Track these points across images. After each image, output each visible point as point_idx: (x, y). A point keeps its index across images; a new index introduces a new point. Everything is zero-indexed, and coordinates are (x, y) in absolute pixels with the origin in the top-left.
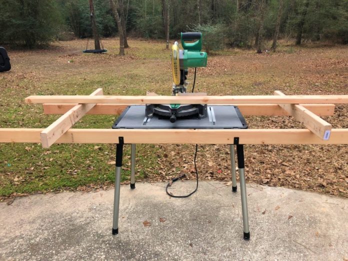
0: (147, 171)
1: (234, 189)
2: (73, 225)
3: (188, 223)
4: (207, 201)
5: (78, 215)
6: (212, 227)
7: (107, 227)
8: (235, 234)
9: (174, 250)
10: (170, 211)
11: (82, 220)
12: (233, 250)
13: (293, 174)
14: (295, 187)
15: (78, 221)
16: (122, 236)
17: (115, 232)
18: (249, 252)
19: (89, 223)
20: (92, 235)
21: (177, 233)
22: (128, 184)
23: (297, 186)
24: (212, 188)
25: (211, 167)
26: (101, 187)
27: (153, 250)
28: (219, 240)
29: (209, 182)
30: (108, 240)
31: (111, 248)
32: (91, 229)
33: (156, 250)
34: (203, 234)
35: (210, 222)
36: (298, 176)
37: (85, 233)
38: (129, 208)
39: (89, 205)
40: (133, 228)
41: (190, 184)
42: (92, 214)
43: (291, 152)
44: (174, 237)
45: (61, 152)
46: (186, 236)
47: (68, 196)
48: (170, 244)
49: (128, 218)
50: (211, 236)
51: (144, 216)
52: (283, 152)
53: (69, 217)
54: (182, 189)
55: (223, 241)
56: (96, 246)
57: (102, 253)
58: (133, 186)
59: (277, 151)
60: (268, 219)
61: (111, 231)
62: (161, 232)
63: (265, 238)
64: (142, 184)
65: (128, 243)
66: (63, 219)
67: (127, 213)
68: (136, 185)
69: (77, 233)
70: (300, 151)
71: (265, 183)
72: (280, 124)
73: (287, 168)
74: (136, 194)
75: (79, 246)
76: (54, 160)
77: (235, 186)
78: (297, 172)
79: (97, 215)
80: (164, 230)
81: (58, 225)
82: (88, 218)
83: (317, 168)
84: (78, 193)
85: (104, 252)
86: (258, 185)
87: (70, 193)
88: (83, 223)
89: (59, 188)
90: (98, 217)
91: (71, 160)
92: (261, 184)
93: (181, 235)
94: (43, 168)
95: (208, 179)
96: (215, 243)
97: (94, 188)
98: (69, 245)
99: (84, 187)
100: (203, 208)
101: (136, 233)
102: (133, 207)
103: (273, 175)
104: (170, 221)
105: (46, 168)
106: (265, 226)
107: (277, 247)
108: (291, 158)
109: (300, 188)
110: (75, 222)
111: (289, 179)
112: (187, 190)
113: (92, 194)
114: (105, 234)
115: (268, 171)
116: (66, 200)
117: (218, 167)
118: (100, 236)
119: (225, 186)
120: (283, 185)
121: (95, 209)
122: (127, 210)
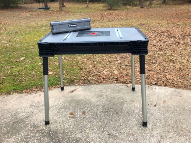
0: (73, 78)
1: (133, 89)
2: (16, 118)
3: (101, 115)
4: (114, 98)
5: (22, 111)
6: (118, 117)
7: (41, 119)
8: (136, 123)
9: (91, 137)
10: (88, 105)
11: (24, 114)
12: (135, 135)
13: (172, 78)
14: (174, 87)
15: (21, 115)
16: (52, 127)
17: (47, 123)
18: (148, 137)
19: (28, 117)
20: (29, 126)
21: (93, 122)
22: (59, 87)
23: (176, 86)
24: (118, 88)
25: (116, 75)
26: (40, 90)
27: (75, 137)
28: (124, 127)
29: (115, 85)
30: (41, 130)
31: (43, 136)
32: (29, 121)
33: (77, 137)
34: (112, 123)
35: (117, 113)
36: (175, 79)
37: (24, 124)
38: (59, 104)
39: (31, 103)
40: (61, 120)
41: (102, 86)
42: (31, 110)
43: (168, 63)
44: (91, 126)
45: (16, 67)
46: (100, 125)
47: (17, 97)
48: (88, 131)
49: (58, 112)
50: (119, 124)
51: (69, 110)
52: (163, 63)
53: (15, 112)
54: (96, 90)
55: (128, 128)
56: (32, 134)
57: (36, 141)
58: (62, 89)
59: (159, 63)
60: (159, 110)
61: (44, 123)
62: (81, 122)
63: (158, 125)
64: (69, 87)
65: (56, 132)
66: (10, 114)
67: (57, 108)
68: (65, 88)
69: (18, 125)
70: (174, 63)
71: (154, 85)
72: (158, 46)
73: (167, 74)
74: (64, 94)
75: (18, 135)
76: (10, 72)
77: (134, 87)
78: (174, 77)
79: (35, 110)
80: (84, 121)
81: (6, 118)
82: (28, 113)
83: (187, 73)
84: (24, 94)
85: (37, 140)
86: (149, 86)
87: (18, 95)
88: (24, 117)
89: (10, 91)
90: (36, 112)
91: (22, 72)
92: (151, 85)
93: (96, 124)
94: (2, 78)
95: (115, 83)
96: (121, 130)
97: (35, 90)
98: (12, 134)
99: (28, 90)
100: (111, 103)
101: (63, 123)
102: (62, 104)
103: (159, 78)
104: (88, 113)
105: (4, 77)
106: (157, 115)
107: (168, 132)
108: (169, 68)
109: (178, 87)
110: (19, 116)
111: (170, 81)
112: (100, 90)
113: (34, 95)
114: (39, 125)
115: (155, 76)
116: (14, 100)
117: (121, 74)
118: (36, 127)
119: (126, 87)
120: (166, 86)
121: (34, 106)
122: (58, 106)
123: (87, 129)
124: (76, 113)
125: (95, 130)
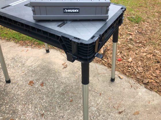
1: (113, 80)
6: (69, 106)
16: (9, 86)
26: (31, 45)
27: (16, 107)
39: (15, 55)
40: (21, 83)
51: (35, 76)
58: (48, 51)
64: (56, 51)
67: (28, 69)
71: (144, 83)
74: (46, 57)
80: (36, 94)
86: (136, 83)
87: (13, 44)
89: (10, 38)
90: (11, 66)
92: (139, 83)
93: (43, 103)
97: (27, 44)
99: (23, 42)
102: (35, 67)
116: (7, 47)
121: (15, 59)
122: (31, 67)
123: (31, 104)
124: (37, 83)
125: (36, 109)
